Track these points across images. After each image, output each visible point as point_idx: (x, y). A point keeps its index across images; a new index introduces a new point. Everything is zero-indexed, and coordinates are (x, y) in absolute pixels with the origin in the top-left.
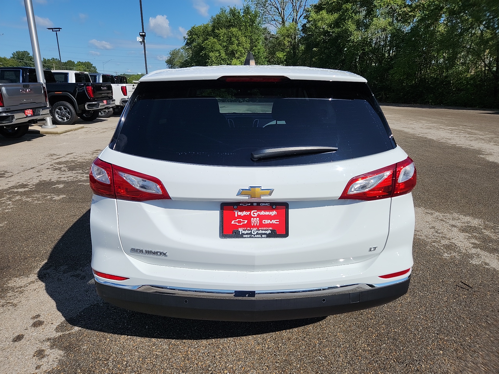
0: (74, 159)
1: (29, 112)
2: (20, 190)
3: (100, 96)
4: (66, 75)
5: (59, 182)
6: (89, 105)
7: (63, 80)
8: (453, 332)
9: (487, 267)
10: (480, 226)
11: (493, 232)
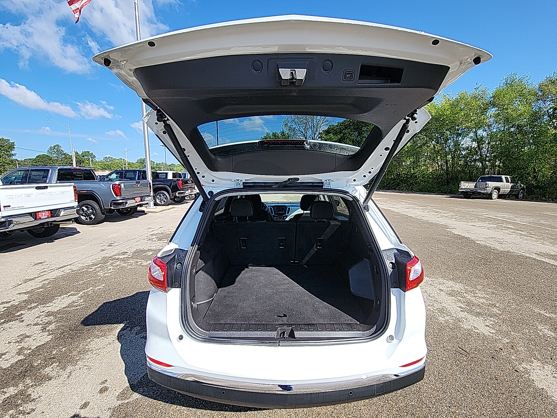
0: (163, 232)
1: (138, 199)
2: (121, 257)
3: (187, 187)
4: (167, 174)
5: (149, 250)
6: (179, 193)
7: (165, 177)
8: (462, 404)
9: (476, 331)
10: (461, 290)
11: (473, 296)
